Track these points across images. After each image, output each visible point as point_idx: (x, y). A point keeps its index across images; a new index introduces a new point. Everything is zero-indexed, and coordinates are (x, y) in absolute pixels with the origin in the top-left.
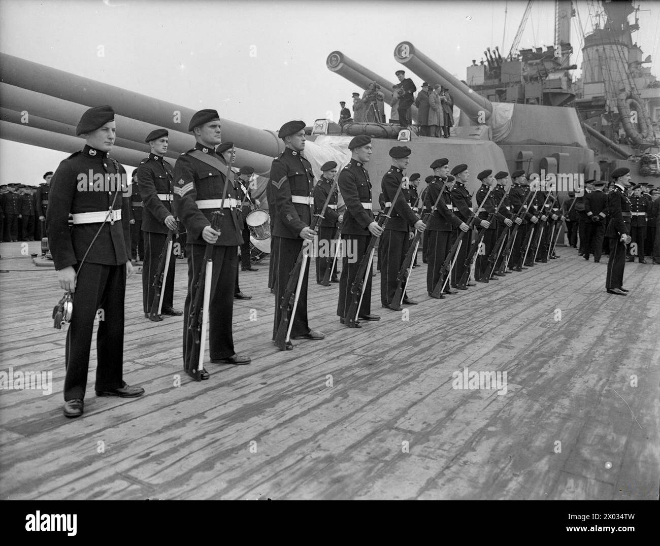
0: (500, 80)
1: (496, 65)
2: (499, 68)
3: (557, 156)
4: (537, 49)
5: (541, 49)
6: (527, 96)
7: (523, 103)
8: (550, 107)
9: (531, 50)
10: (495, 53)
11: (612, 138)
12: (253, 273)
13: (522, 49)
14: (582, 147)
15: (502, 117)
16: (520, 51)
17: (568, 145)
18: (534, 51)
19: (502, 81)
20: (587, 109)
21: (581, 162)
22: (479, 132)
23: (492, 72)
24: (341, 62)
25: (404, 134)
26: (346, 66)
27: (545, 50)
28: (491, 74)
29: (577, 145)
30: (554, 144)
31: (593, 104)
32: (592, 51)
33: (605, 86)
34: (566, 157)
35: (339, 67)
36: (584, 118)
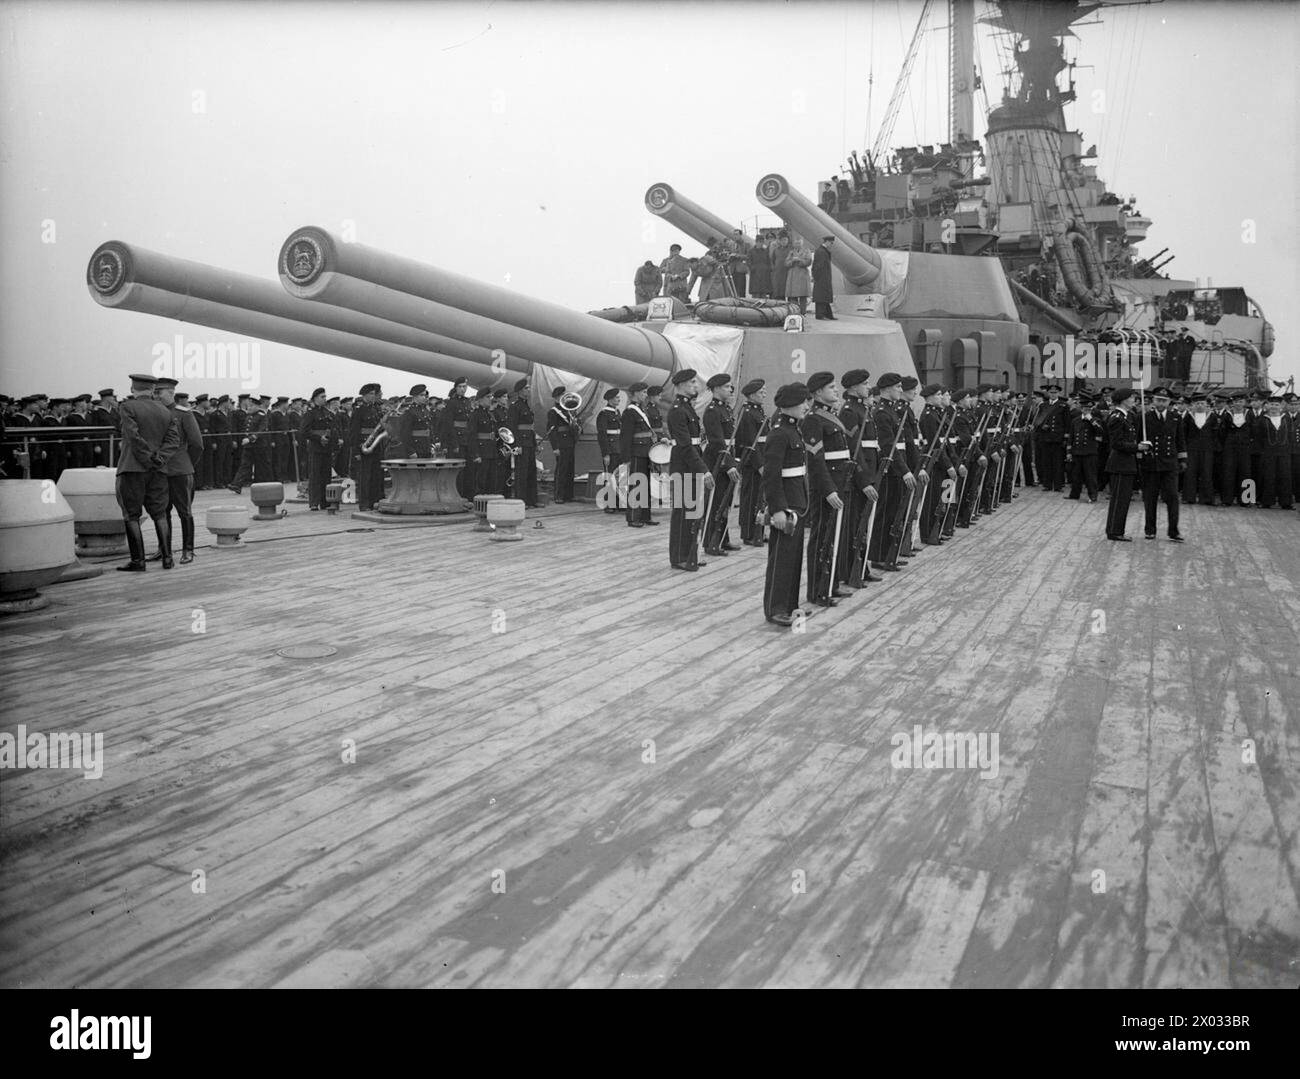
0: (874, 205)
1: (865, 178)
2: (872, 183)
3: (977, 337)
4: (925, 148)
5: (931, 148)
6: (926, 240)
7: (921, 250)
8: (963, 257)
9: (915, 149)
10: (865, 161)
11: (1047, 298)
12: (654, 527)
13: (899, 148)
14: (1012, 320)
15: (894, 276)
16: (897, 151)
17: (991, 318)
18: (920, 150)
19: (878, 208)
20: (1014, 253)
21: (1012, 344)
22: (871, 305)
23: (860, 192)
24: (669, 201)
25: (793, 322)
26: (677, 207)
27: (937, 150)
28: (858, 195)
29: (1005, 317)
30: (972, 317)
31: (1022, 247)
32: (1001, 139)
33: (1033, 211)
34: (990, 337)
35: (667, 209)
36: (1009, 268)
